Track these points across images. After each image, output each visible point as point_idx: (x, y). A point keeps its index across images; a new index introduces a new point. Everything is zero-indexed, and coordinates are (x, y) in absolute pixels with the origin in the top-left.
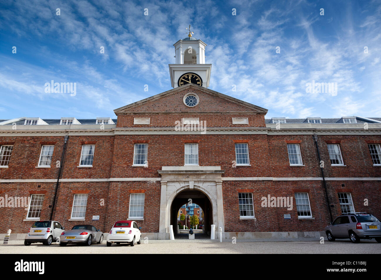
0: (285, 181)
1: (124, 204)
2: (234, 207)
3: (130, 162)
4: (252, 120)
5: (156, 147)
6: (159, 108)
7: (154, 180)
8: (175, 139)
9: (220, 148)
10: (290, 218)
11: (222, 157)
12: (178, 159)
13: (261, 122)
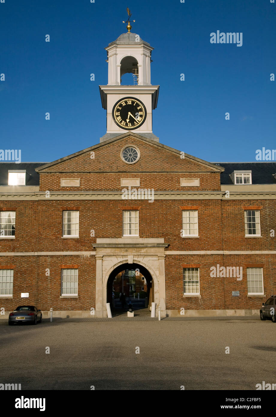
0: (237, 255)
1: (55, 280)
2: (177, 283)
3: (59, 233)
4: (205, 181)
5: (88, 215)
6: (90, 165)
7: (87, 254)
8: (111, 205)
9: (165, 216)
10: (239, 295)
11: (167, 227)
12: (115, 229)
13: (215, 184)
